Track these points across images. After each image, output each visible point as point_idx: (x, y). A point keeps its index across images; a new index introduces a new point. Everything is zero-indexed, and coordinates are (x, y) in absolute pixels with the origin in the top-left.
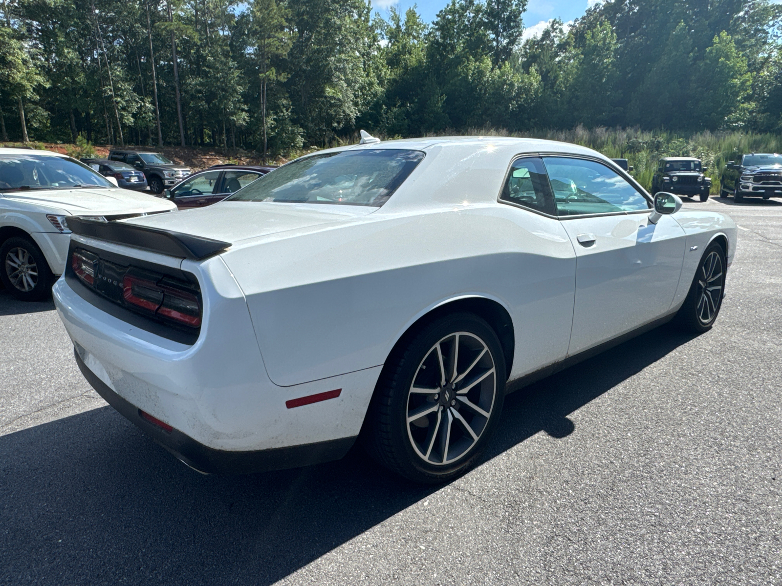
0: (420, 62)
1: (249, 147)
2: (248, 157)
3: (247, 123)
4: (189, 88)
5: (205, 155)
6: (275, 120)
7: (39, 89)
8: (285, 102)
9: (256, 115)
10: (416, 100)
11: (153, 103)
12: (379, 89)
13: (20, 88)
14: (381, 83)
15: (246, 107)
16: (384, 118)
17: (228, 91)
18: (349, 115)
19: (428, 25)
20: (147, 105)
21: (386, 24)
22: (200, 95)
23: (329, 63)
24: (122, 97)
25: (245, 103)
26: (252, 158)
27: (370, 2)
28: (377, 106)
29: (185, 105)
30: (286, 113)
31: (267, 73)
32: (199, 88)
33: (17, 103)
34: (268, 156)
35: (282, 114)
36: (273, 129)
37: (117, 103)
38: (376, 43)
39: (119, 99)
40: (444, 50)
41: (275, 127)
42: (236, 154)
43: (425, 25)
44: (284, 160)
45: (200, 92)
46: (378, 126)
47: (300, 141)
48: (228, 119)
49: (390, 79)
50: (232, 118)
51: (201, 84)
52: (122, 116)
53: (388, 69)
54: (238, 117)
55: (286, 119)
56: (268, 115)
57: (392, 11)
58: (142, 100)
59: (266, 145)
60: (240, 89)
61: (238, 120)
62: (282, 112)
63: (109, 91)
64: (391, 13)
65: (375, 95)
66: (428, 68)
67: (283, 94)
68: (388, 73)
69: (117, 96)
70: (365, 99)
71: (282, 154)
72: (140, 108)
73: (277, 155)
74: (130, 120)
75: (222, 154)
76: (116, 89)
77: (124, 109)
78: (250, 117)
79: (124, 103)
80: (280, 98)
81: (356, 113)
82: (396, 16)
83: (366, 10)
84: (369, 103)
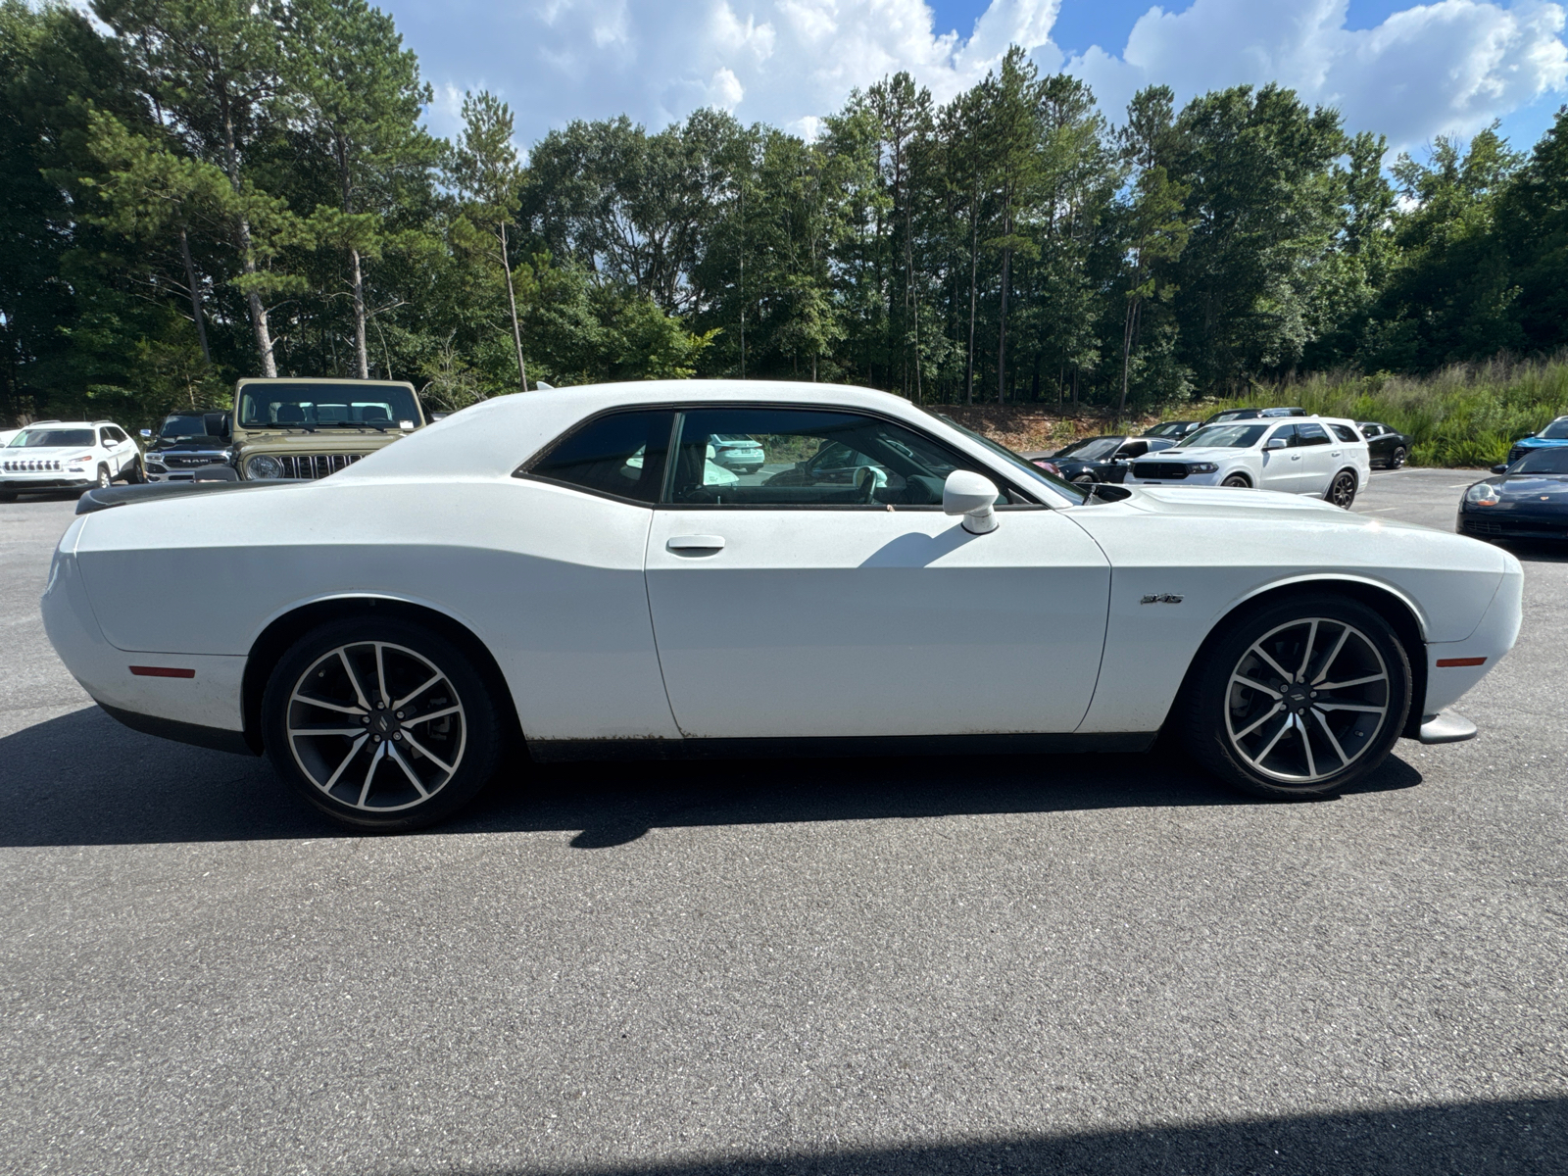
0: (1477, 231)
1: (1099, 401)
2: (1092, 417)
3: (1095, 365)
4: (1019, 323)
5: (1028, 415)
6: (1146, 359)
7: (833, 343)
8: (1168, 329)
9: (1114, 354)
10: (1451, 303)
11: (967, 348)
12: (1367, 291)
13: (814, 342)
14: (1375, 279)
15: (1099, 343)
16: (1367, 342)
17: (1072, 321)
18: (1292, 341)
19: (1525, 155)
20: (958, 351)
21: (1421, 171)
22: (1033, 331)
23: (1259, 259)
24: (927, 343)
25: (1098, 336)
26: (1101, 417)
27: (1382, 139)
28: (1358, 320)
29: (1011, 345)
30: (1166, 347)
31: (1139, 289)
32: (1033, 321)
33: (811, 359)
34: (1126, 414)
35: (1160, 349)
36: (1140, 373)
37: (920, 351)
38: (1387, 210)
39: (922, 347)
40: (1544, 197)
41: (1144, 370)
42: (1075, 412)
43: (1516, 157)
44: (1152, 419)
45: (1034, 326)
46: (1350, 357)
47: (1185, 389)
48: (1067, 362)
49: (1397, 271)
50: (1072, 360)
51: (1036, 316)
52: (924, 368)
53: (1397, 253)
54: (1082, 358)
55: (1165, 356)
56: (1133, 353)
57: (1438, 145)
58: (952, 345)
59: (1124, 398)
60: (1091, 317)
61: (1081, 363)
62: (1161, 345)
63: (912, 337)
64: (1435, 149)
65: (1357, 302)
66: (1495, 237)
67: (1165, 317)
68: (1395, 260)
69: (920, 342)
70: (1333, 311)
71: (1150, 411)
72: (948, 356)
73: (1142, 412)
74: (933, 371)
75: (1053, 412)
76: (922, 334)
77: (928, 358)
78: (1103, 357)
79: (928, 351)
80: (1161, 325)
81: (1308, 336)
82: (1448, 152)
83: (1373, 154)
84: (1340, 317)
